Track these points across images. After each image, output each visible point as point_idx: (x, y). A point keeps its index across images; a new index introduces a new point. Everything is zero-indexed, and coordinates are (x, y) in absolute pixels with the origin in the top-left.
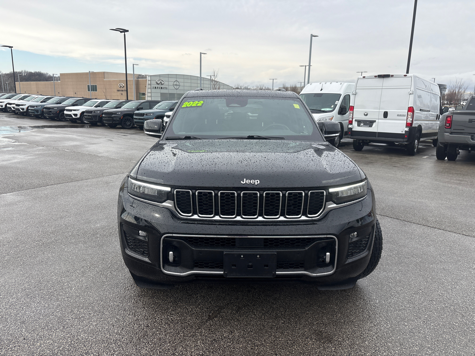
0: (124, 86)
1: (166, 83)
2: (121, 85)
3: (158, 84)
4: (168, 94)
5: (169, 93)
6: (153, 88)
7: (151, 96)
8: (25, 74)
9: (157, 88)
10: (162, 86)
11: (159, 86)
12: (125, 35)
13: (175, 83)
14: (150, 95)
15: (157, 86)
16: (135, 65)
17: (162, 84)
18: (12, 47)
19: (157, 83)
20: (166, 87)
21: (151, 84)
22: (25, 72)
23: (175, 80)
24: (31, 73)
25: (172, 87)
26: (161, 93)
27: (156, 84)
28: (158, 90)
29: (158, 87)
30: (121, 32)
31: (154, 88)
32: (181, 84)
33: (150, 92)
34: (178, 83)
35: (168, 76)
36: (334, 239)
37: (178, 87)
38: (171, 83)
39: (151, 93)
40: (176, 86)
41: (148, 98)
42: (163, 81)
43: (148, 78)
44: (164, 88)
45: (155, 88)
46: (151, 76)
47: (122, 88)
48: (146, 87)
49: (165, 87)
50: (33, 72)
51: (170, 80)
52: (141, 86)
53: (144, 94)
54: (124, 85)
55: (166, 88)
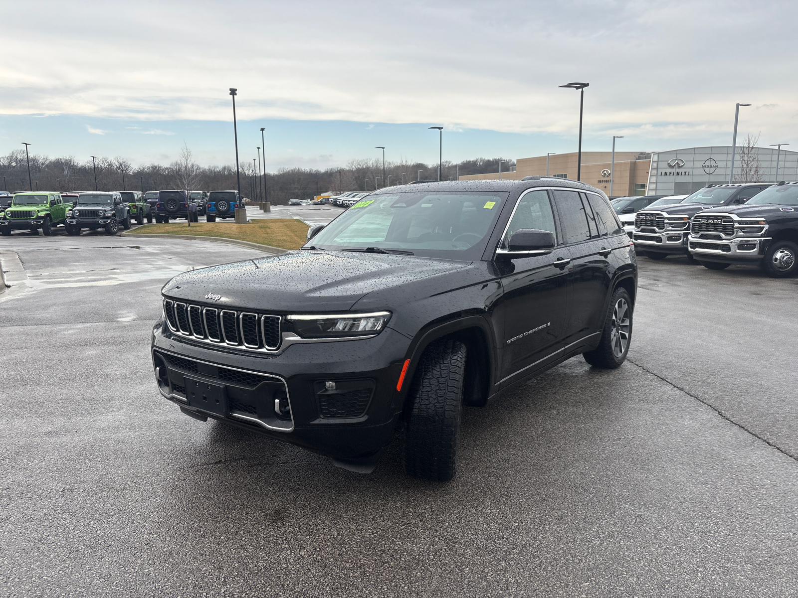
0: (610, 174)
1: (689, 165)
2: (605, 172)
3: (672, 167)
4: (691, 184)
5: (693, 181)
6: (660, 174)
7: (656, 190)
8: (481, 163)
9: (668, 174)
10: (680, 170)
11: (672, 170)
12: (582, 92)
13: (708, 163)
14: (653, 186)
15: (669, 170)
16: (617, 137)
17: (680, 167)
18: (442, 128)
19: (670, 166)
20: (687, 171)
21: (657, 168)
22: (481, 160)
23: (708, 157)
24: (489, 161)
25: (702, 172)
26: (676, 183)
27: (668, 167)
28: (671, 179)
29: (670, 173)
30: (577, 88)
31: (663, 174)
32: (720, 164)
33: (655, 181)
34: (713, 163)
35: (694, 151)
36: (282, 381)
37: (712, 170)
38: (699, 164)
39: (656, 183)
40: (709, 169)
41: (649, 193)
42: (682, 161)
43: (654, 158)
44: (683, 174)
45: (666, 174)
46: (659, 153)
47: (608, 176)
48: (648, 173)
49: (685, 172)
50: (491, 160)
51: (698, 157)
52: (640, 173)
53: (643, 186)
54: (610, 172)
55: (687, 173)
